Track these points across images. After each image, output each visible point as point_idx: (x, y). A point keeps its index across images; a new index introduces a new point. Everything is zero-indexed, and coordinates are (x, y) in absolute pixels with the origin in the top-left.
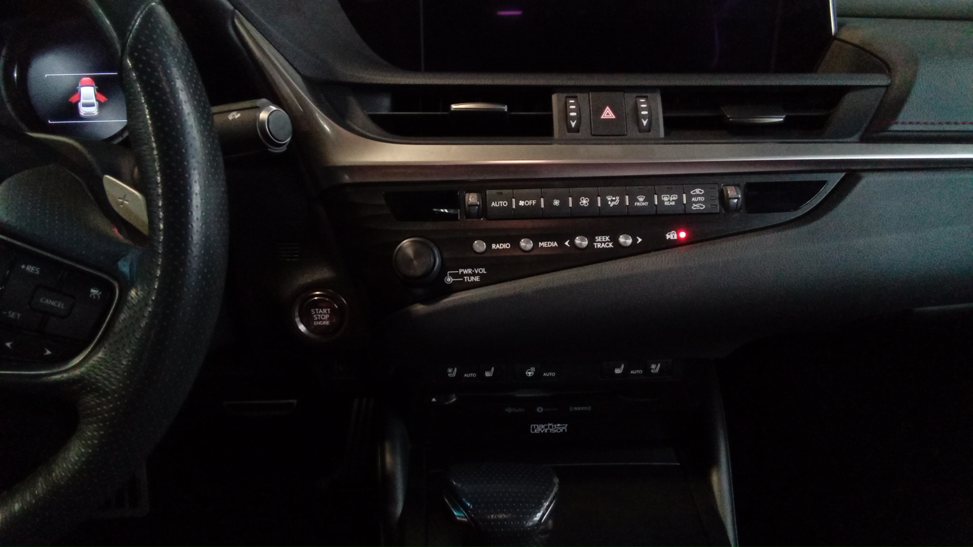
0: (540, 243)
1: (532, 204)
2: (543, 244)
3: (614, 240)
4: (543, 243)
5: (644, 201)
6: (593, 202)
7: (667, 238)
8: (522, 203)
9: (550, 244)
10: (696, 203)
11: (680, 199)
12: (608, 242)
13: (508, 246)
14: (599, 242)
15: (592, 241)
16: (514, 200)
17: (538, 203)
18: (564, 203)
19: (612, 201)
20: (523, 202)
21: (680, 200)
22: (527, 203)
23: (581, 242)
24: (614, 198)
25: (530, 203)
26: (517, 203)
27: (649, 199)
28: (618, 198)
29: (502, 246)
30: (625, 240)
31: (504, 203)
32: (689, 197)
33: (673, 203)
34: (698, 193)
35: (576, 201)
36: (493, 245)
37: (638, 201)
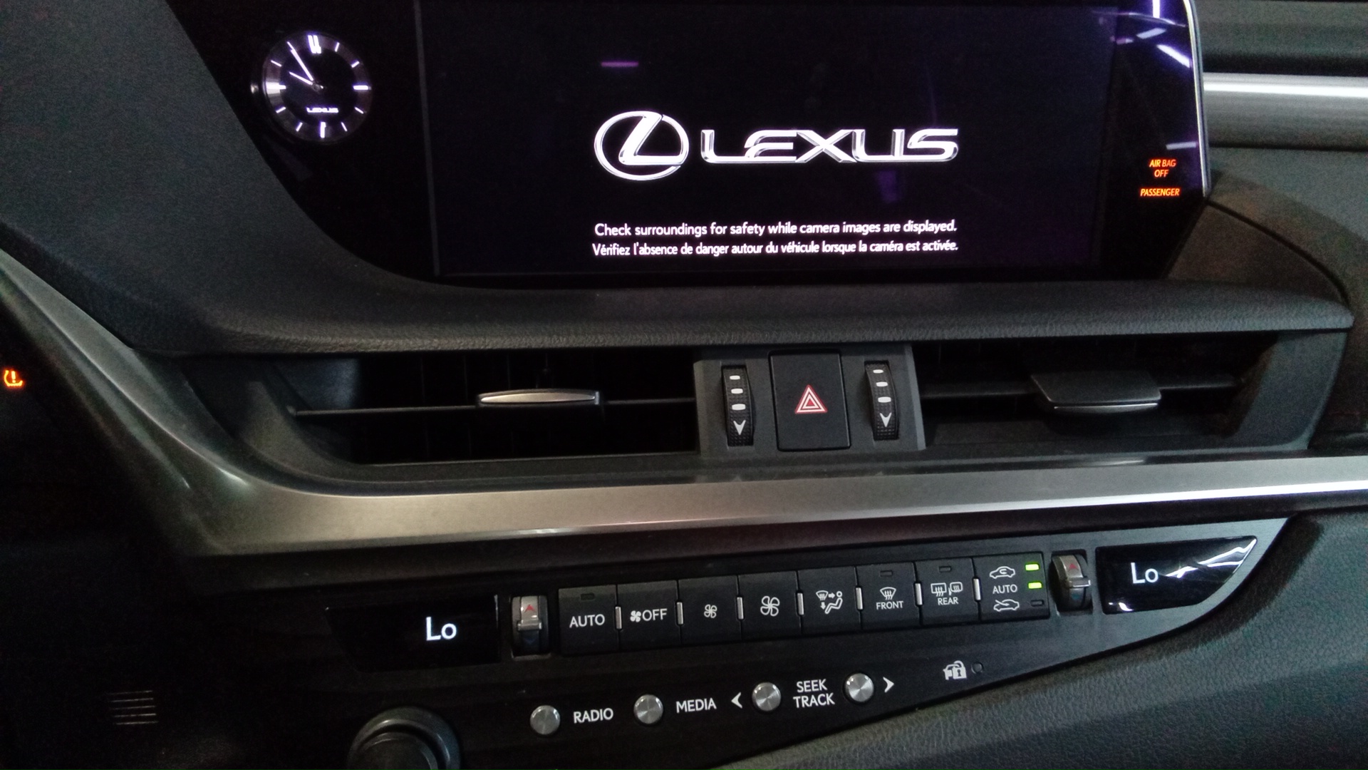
0: (678, 703)
1: (658, 618)
2: (685, 706)
3: (837, 687)
4: (685, 702)
5: (895, 599)
6: (787, 606)
7: (947, 678)
8: (636, 616)
9: (700, 705)
10: (1001, 597)
11: (970, 588)
12: (823, 691)
13: (608, 714)
14: (804, 694)
15: (789, 691)
16: (619, 609)
17: (672, 613)
18: (726, 609)
19: (828, 601)
20: (639, 613)
21: (967, 594)
22: (647, 616)
23: (767, 696)
24: (832, 596)
25: (653, 614)
26: (626, 616)
27: (905, 593)
28: (840, 594)
29: (595, 715)
30: (860, 687)
31: (597, 619)
32: (987, 586)
33: (955, 601)
34: (1004, 575)
35: (753, 606)
36: (575, 713)
37: (883, 599)
